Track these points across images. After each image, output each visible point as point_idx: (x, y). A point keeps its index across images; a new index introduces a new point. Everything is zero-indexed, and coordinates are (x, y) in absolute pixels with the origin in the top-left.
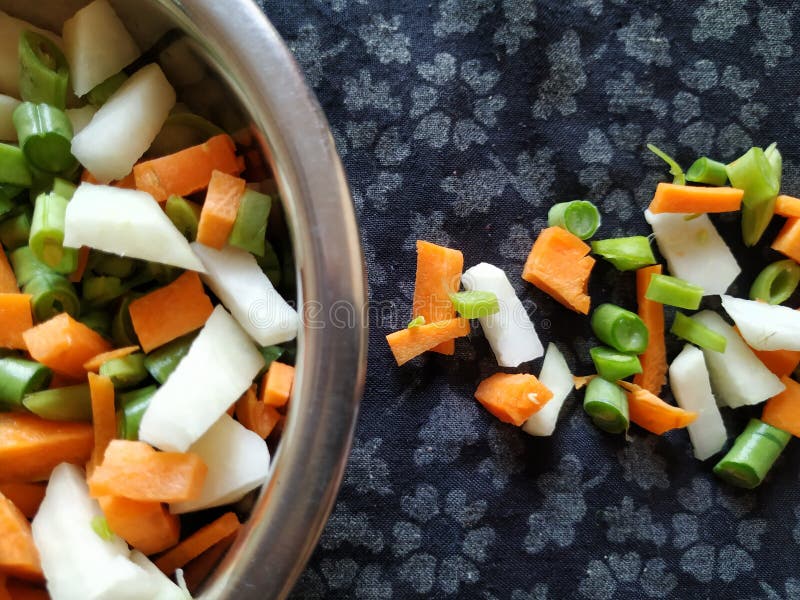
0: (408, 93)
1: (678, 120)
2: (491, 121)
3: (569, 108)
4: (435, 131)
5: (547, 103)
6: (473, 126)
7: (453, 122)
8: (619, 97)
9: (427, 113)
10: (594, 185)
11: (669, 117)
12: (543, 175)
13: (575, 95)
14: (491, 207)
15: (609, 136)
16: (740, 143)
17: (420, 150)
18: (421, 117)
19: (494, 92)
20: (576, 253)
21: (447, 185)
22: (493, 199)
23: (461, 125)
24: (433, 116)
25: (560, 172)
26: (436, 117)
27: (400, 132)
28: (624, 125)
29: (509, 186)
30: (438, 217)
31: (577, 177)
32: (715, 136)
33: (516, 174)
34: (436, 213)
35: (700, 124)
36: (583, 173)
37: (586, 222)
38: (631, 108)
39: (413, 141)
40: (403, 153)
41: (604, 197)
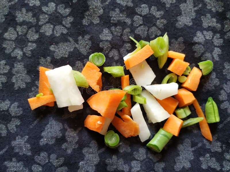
0: (38, 16)
1: (135, 25)
2: (68, 26)
3: (96, 21)
4: (48, 30)
5: (88, 19)
6: (62, 27)
7: (54, 27)
8: (114, 17)
9: (45, 24)
10: (105, 48)
11: (132, 24)
12: (87, 44)
13: (99, 17)
14: (69, 55)
15: (111, 31)
16: (157, 33)
17: (42, 36)
18: (43, 25)
19: (69, 15)
20: (95, 71)
21: (52, 48)
22: (69, 52)
23: (57, 27)
24: (47, 24)
25: (93, 43)
26: (48, 25)
27: (35, 29)
28: (116, 27)
29: (75, 48)
30: (49, 59)
31: (98, 45)
32: (148, 30)
33: (78, 44)
34: (48, 57)
35: (142, 26)
36: (101, 43)
37: (100, 60)
38: (118, 21)
39: (40, 33)
40: (36, 37)
41: (109, 52)
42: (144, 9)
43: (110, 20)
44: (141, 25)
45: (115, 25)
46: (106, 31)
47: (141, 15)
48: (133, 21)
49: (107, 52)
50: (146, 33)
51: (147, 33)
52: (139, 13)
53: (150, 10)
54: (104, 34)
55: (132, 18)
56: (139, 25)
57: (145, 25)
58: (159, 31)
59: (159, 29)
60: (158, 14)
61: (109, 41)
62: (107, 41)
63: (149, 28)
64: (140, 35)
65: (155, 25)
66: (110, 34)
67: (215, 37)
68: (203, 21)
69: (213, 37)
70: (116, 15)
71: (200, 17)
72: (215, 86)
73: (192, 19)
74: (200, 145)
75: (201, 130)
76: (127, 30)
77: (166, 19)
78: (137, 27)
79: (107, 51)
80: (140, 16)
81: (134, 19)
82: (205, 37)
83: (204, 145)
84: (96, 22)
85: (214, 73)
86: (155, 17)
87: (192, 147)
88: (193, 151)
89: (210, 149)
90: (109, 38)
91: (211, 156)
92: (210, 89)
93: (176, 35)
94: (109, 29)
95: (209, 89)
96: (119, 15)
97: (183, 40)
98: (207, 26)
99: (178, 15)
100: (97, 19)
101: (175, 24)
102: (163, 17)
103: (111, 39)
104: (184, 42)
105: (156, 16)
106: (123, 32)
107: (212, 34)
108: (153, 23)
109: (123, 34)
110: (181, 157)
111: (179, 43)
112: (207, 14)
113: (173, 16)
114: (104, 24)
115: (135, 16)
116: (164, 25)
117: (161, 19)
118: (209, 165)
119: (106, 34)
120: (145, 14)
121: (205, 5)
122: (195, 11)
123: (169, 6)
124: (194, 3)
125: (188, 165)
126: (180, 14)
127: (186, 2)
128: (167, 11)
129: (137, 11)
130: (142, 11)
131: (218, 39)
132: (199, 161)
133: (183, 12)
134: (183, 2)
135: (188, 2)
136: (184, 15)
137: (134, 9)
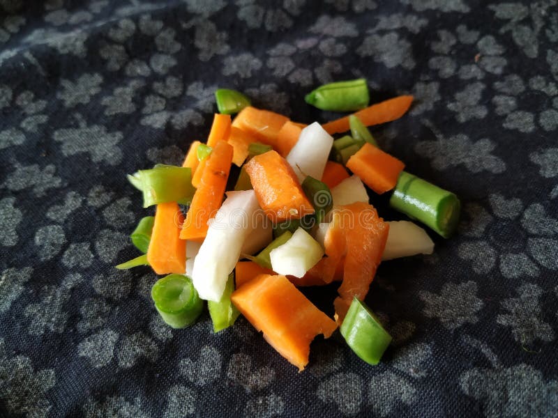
42: (48, 237)
43: (56, 335)
44: (93, 249)
45: (75, 318)
46: (86, 349)
47: (65, 247)
48: (76, 269)
49: (154, 346)
50: (118, 233)
51: (120, 230)
52: (56, 252)
53: (54, 223)
54: (93, 355)
55: (66, 271)
56: (90, 252)
57: (94, 237)
58: (118, 202)
59: (113, 201)
60: (72, 202)
61: (120, 339)
62: (118, 345)
63: (104, 226)
64: (121, 251)
65: (99, 211)
66: (100, 336)
67: (160, 92)
68: (119, 111)
69: (161, 96)
71: (107, 117)
72: (278, 91)
74: (427, 122)
75: (388, 119)
76: (98, 283)
77: (92, 187)
78: (97, 257)
79: (151, 344)
80: (65, 250)
81: (71, 266)
82: (158, 112)
83: (426, 114)
84: (49, 381)
85: (248, 91)
86: (77, 209)
87: (436, 139)
89: (435, 103)
90: (111, 337)
91: (453, 100)
92: (285, 101)
94: (82, 340)
95: (286, 104)
96: (46, 304)
97: (156, 150)
98: (132, 105)
99: (88, 158)
100: (40, 378)
101: (110, 166)
102: (84, 192)
103: (117, 332)
104: (162, 147)
105: (77, 207)
106: (101, 296)
107: (152, 97)
108: (95, 214)
109: (107, 295)
110: (467, 160)
112: (103, 103)
113: (88, 171)
114: (66, 355)
115: (62, 264)
116: (108, 191)
117: (87, 196)
118: (474, 103)
119: (95, 347)
120: (63, 235)
121: (78, 107)
122: (89, 125)
123: (60, 181)
124: (69, 127)
125: (485, 145)
126: (88, 154)
127: (60, 143)
128: (70, 185)
129: (49, 257)
130: (53, 244)
131: (166, 87)
132: (468, 123)
133: (85, 150)
134: (59, 149)
135: (62, 139)
136: (91, 147)
137: (42, 263)
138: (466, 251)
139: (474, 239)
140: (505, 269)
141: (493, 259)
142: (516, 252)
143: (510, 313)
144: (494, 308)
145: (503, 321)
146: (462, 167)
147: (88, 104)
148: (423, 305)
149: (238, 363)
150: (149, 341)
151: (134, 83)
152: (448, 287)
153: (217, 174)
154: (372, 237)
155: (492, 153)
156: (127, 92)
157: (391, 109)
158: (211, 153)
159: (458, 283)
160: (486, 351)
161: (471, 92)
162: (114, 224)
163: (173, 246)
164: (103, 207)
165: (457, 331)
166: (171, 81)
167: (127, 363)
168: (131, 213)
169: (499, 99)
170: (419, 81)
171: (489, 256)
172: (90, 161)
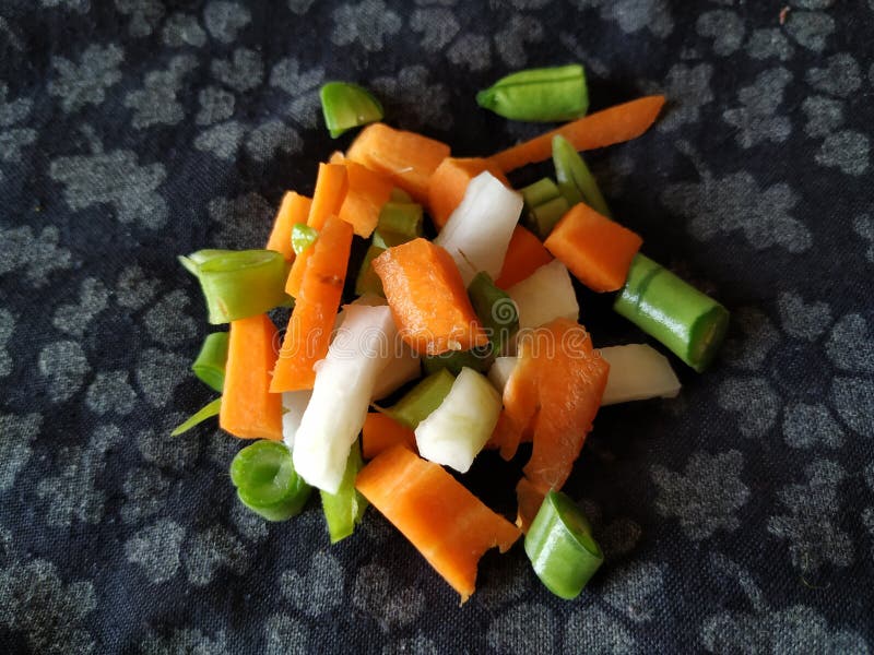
42: (60, 361)
43: (90, 527)
44: (132, 381)
45: (115, 499)
46: (138, 550)
47: (89, 378)
48: (110, 417)
49: (239, 549)
50: (171, 355)
51: (175, 350)
52: (75, 388)
53: (66, 336)
54: (149, 562)
55: (95, 421)
56: (130, 387)
57: (134, 362)
58: (168, 299)
59: (159, 297)
60: (93, 299)
61: (188, 536)
62: (185, 547)
63: (148, 342)
64: (179, 386)
65: (138, 315)
66: (158, 530)
67: (225, 79)
68: (156, 120)
69: (227, 88)
70: (67, 496)
71: (135, 131)
72: (431, 81)
73: (140, 163)
74: (686, 147)
75: (619, 139)
76: (145, 443)
77: (122, 269)
78: (141, 396)
79: (235, 546)
80: (90, 384)
81: (102, 412)
82: (222, 121)
83: (685, 130)
84: (87, 600)
85: (376, 82)
86: (101, 312)
87: (698, 179)
88: (717, 175)
89: (702, 108)
90: (174, 533)
91: (734, 103)
92: (442, 101)
93: (196, 229)
94: (131, 535)
95: (443, 106)
96: (69, 479)
97: (224, 201)
98: (178, 106)
99: (110, 216)
100: (73, 595)
101: (148, 230)
102: (109, 281)
103: (182, 524)
104: (233, 196)
105: (101, 308)
106: (152, 464)
107: (211, 90)
108: (131, 321)
109: (163, 463)
110: (748, 224)
111: (237, 215)
112: (128, 105)
113: (114, 237)
114: (106, 559)
115: (87, 408)
116: (148, 277)
117: (115, 289)
118: (769, 111)
119: (151, 548)
120: (83, 358)
121: (86, 111)
122: (108, 149)
123: (69, 256)
124: (74, 152)
125: (781, 197)
126: (109, 208)
127: (62, 186)
128: (86, 264)
129: (66, 396)
130: (69, 374)
131: (234, 69)
132: (756, 149)
133: (104, 199)
134: (61, 197)
135: (64, 177)
136: (114, 193)
137: (55, 407)
138: (732, 395)
139: (745, 374)
140: (790, 431)
141: (773, 413)
142: (811, 401)
143: (789, 513)
144: (765, 504)
145: (776, 528)
146: (738, 236)
147: (102, 104)
148: (656, 491)
149: (369, 580)
150: (232, 539)
151: (178, 62)
152: (697, 462)
153: (326, 280)
154: (581, 389)
155: (793, 213)
156: (168, 81)
157: (625, 120)
158: (315, 242)
159: (713, 453)
160: (745, 582)
161: (767, 88)
162: (164, 340)
163: (260, 404)
164: (144, 309)
165: (705, 543)
166: (243, 57)
167: (201, 578)
168: (190, 320)
169: (813, 105)
170: (679, 61)
171: (767, 406)
172: (114, 220)
